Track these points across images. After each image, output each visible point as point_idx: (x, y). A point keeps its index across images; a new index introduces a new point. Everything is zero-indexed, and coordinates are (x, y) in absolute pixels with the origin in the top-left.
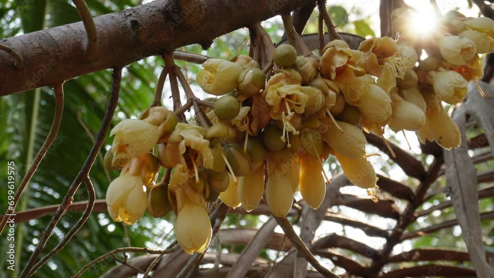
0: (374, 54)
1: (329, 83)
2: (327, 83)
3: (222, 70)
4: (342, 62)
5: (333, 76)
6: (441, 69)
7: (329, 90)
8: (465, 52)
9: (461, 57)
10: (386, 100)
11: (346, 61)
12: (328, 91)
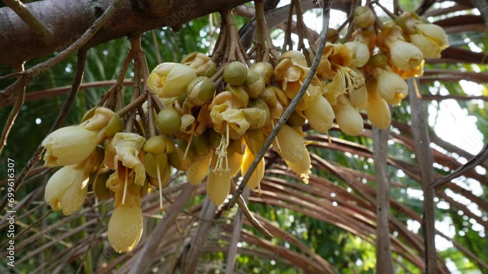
0: (329, 62)
1: (280, 93)
2: (276, 94)
3: (171, 79)
4: (294, 78)
5: (285, 87)
6: (388, 67)
7: (278, 102)
8: (413, 62)
9: (408, 67)
10: (329, 117)
11: (299, 76)
12: (276, 103)
